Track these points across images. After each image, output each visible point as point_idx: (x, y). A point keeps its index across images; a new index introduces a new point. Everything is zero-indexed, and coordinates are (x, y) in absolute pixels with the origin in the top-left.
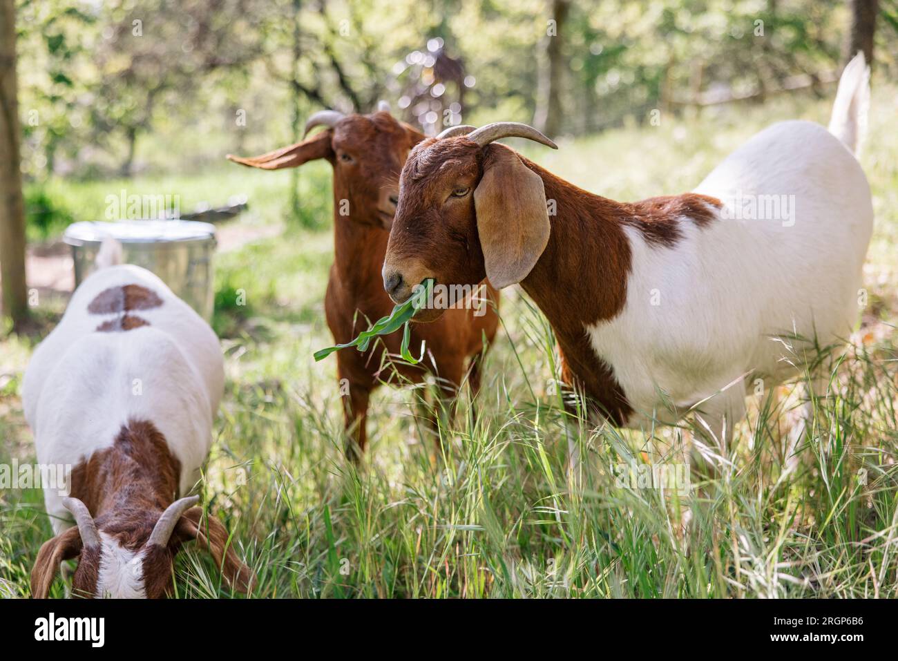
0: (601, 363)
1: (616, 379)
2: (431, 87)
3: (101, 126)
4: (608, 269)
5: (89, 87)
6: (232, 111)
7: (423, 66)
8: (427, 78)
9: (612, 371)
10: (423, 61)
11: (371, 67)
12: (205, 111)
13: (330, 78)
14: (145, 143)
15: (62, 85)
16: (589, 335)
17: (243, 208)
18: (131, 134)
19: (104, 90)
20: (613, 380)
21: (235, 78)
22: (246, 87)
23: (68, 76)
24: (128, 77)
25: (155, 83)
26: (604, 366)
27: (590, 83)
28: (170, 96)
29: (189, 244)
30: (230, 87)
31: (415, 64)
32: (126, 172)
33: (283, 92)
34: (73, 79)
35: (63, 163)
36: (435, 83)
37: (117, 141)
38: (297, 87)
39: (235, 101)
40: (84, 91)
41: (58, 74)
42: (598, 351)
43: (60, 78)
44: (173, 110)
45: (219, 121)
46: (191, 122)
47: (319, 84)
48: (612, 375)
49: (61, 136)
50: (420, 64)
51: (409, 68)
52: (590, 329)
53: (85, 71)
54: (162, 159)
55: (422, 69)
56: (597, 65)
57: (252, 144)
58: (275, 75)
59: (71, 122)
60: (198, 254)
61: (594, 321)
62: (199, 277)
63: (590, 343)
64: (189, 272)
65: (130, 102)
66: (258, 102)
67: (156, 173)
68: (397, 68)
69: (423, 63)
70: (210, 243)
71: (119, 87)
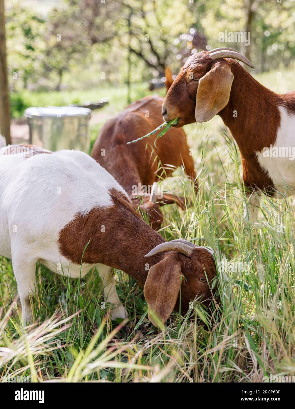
0: (262, 169)
1: (269, 177)
2: (191, 50)
3: (48, 69)
4: (269, 126)
5: (42, 51)
6: (105, 62)
7: (188, 40)
8: (189, 46)
9: (267, 172)
10: (188, 38)
11: (165, 41)
12: (92, 62)
13: (146, 47)
14: (66, 77)
15: (30, 50)
16: (257, 156)
17: (106, 103)
18: (60, 73)
19: (48, 53)
20: (268, 176)
21: (105, 47)
22: (110, 52)
23: (33, 46)
24: (59, 46)
25: (70, 50)
26: (263, 171)
27: (264, 49)
28: (76, 56)
29: (79, 117)
30: (103, 51)
31: (184, 39)
32: (58, 89)
33: (125, 53)
34: (35, 48)
35: (31, 85)
36: (193, 48)
37: (54, 75)
38: (132, 50)
39: (105, 58)
40: (40, 53)
41: (29, 45)
42: (261, 163)
43: (30, 48)
44: (78, 61)
45: (98, 67)
46: (86, 67)
47: (142, 49)
48: (268, 174)
49: (30, 73)
50: (187, 39)
51: (181, 41)
52: (258, 153)
53: (40, 45)
54: (74, 84)
55: (187, 42)
56: (267, 42)
57: (112, 77)
58: (122, 46)
59: (34, 67)
60: (83, 121)
61: (260, 149)
62: (83, 132)
63: (257, 160)
64: (79, 130)
65: (59, 58)
66: (115, 59)
67: (71, 89)
68: (176, 42)
69: (188, 39)
70: (88, 117)
71: (55, 51)
